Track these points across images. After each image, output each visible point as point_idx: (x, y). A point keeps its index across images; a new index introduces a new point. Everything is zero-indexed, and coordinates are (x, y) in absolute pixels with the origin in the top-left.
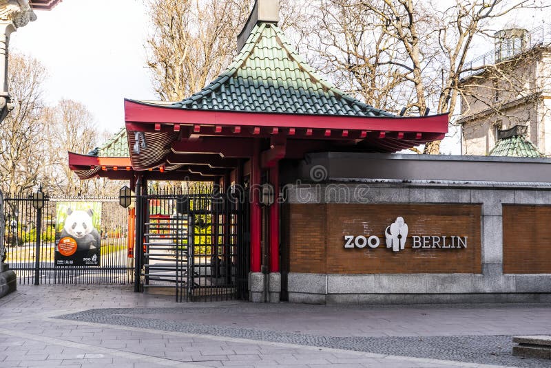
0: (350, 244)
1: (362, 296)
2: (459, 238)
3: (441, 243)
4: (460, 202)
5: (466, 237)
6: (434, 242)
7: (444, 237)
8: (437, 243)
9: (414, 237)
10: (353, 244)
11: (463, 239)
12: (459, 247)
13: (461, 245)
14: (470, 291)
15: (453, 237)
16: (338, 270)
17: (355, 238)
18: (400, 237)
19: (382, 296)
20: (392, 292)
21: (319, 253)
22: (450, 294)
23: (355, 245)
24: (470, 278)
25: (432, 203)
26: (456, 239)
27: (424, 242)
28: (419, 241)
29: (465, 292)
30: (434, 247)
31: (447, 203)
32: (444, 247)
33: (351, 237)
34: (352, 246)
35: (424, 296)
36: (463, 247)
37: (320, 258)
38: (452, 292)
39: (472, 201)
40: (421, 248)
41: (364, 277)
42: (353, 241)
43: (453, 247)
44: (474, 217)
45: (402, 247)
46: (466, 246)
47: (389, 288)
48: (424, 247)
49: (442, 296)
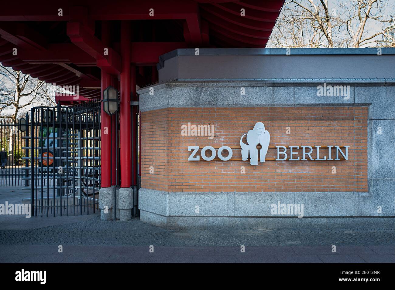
0: (195, 157)
1: (211, 218)
2: (338, 148)
3: (314, 155)
4: (340, 102)
5: (347, 147)
6: (304, 154)
7: (318, 147)
8: (309, 154)
9: (278, 147)
10: (198, 157)
11: (343, 148)
12: (337, 159)
13: (341, 156)
14: (352, 214)
15: (330, 147)
16: (182, 187)
17: (201, 148)
18: (259, 147)
19: (236, 219)
20: (250, 215)
21: (163, 167)
22: (326, 217)
23: (201, 158)
24: (353, 199)
25: (303, 105)
26: (334, 148)
27: (292, 153)
28: (284, 153)
29: (345, 214)
30: (304, 159)
31: (322, 105)
32: (318, 159)
33: (197, 148)
34: (198, 158)
35: (292, 219)
36: (343, 160)
37: (163, 173)
38: (328, 215)
39: (357, 102)
40: (287, 160)
41: (214, 197)
42: (199, 153)
43: (330, 159)
44: (359, 121)
45: (263, 160)
46: (347, 158)
47: (246, 209)
48: (291, 159)
49: (315, 220)
